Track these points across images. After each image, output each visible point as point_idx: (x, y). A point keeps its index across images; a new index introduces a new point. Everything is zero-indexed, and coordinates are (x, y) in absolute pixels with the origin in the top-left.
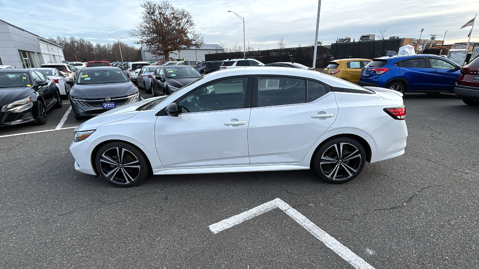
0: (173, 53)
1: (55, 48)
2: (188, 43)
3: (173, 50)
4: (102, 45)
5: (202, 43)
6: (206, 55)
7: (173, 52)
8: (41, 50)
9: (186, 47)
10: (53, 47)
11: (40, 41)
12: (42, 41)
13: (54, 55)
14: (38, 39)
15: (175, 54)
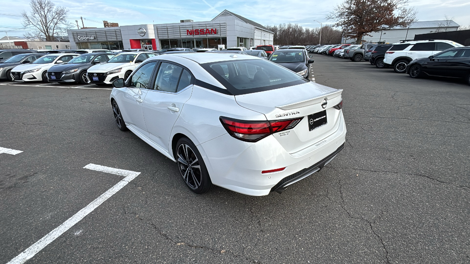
0: (368, 35)
1: (267, 34)
2: (392, 22)
3: (367, 32)
4: (311, 29)
5: (413, 20)
6: (416, 35)
7: (367, 33)
8: (255, 37)
9: (388, 26)
10: (265, 34)
11: (256, 29)
12: (257, 29)
13: (264, 40)
14: (255, 28)
15: (370, 36)
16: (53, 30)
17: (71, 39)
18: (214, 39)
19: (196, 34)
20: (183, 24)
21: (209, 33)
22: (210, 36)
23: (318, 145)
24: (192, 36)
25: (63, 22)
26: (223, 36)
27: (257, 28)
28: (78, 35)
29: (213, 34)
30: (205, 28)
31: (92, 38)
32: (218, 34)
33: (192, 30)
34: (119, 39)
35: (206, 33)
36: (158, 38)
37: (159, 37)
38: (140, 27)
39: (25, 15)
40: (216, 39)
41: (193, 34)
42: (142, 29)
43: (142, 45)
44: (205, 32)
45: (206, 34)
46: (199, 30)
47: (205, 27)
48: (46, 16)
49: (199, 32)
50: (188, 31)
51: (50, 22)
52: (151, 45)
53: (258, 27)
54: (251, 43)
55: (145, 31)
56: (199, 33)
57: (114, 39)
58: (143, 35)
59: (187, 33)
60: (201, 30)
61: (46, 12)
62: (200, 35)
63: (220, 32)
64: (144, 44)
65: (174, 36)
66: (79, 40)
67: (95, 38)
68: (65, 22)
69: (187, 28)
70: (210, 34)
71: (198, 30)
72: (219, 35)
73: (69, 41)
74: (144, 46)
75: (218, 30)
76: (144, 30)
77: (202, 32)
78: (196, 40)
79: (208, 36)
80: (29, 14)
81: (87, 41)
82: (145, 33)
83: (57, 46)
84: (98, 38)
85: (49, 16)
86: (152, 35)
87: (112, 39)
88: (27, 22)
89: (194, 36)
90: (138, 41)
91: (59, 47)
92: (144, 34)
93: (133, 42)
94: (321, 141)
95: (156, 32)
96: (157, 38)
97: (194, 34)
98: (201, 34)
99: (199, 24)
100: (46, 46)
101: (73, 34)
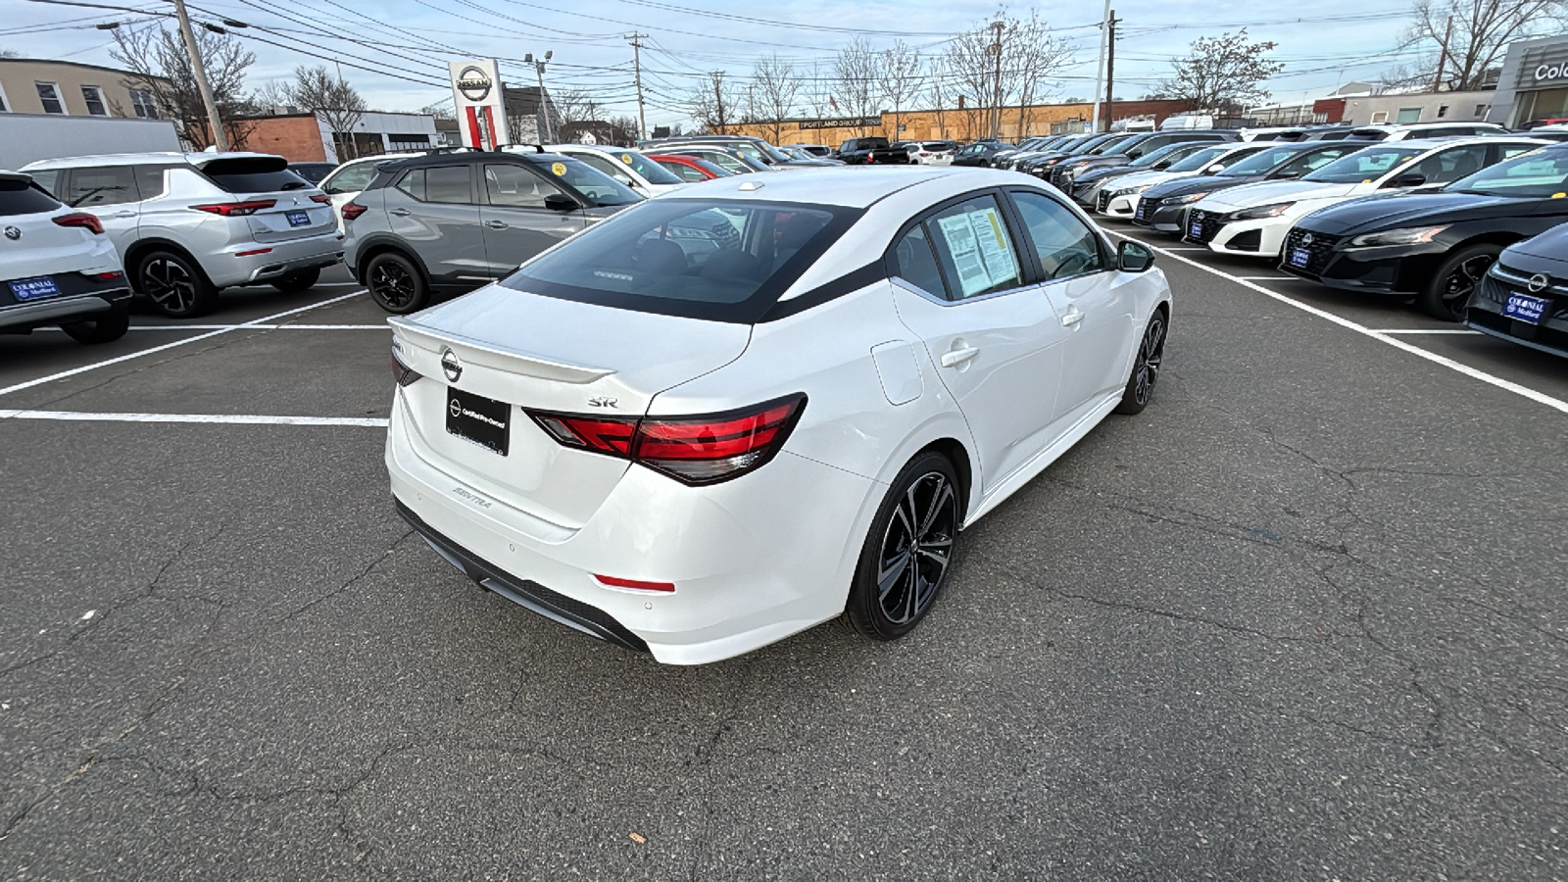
16: (1498, 46)
17: (1506, 84)
23: (464, 493)
28: (1542, 62)
51: (1500, 20)
66: (1536, 81)
83: (1443, 109)
91: (1446, 112)
94: (475, 490)
100: (1401, 110)
101: (1527, 56)
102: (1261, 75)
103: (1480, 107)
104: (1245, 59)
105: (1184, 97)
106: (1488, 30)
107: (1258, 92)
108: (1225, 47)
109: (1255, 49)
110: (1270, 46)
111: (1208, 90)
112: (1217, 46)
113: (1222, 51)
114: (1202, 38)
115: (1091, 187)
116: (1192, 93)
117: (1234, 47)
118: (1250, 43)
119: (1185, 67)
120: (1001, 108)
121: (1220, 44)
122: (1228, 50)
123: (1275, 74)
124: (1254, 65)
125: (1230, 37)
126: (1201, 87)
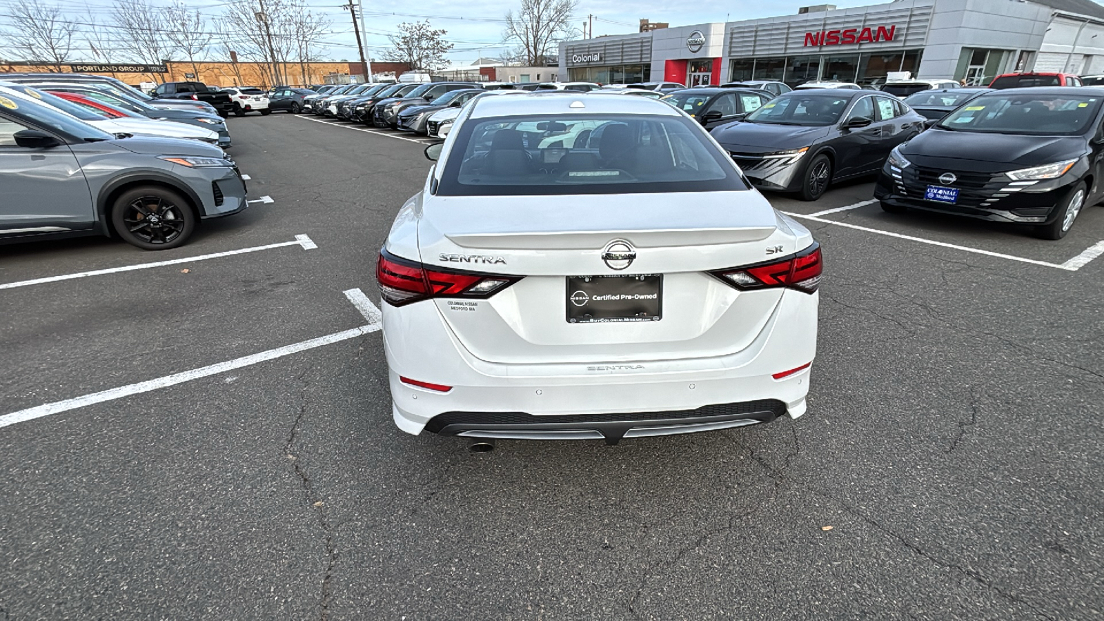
8: (1042, 44)
10: (1098, 33)
11: (1058, 19)
12: (1062, 19)
13: (1085, 56)
14: (1053, 15)
16: (545, 43)
17: (562, 62)
18: (881, 56)
19: (829, 44)
20: (805, 16)
21: (870, 39)
22: (868, 47)
24: (817, 49)
25: (564, 26)
26: (912, 45)
27: (1060, 16)
28: (573, 53)
29: (881, 42)
30: (859, 27)
31: (596, 58)
32: (895, 41)
33: (821, 33)
34: (646, 60)
35: (861, 38)
36: (730, 56)
37: (732, 54)
38: (694, 31)
39: (509, 19)
40: (887, 54)
41: (822, 44)
42: (696, 36)
43: (688, 73)
44: (857, 35)
45: (858, 42)
46: (842, 31)
47: (861, 24)
48: (539, 17)
49: (840, 36)
50: (809, 35)
51: (543, 29)
52: (710, 74)
53: (1063, 12)
54: (1021, 65)
55: (704, 40)
56: (837, 42)
57: (635, 59)
58: (696, 50)
59: (804, 41)
60: (846, 31)
61: (541, 9)
62: (840, 45)
63: (906, 35)
64: (695, 71)
65: (769, 50)
66: (573, 63)
67: (601, 58)
68: (567, 27)
69: (807, 29)
70: (871, 41)
71: (839, 32)
72: (902, 44)
73: (557, 66)
74: (693, 74)
75: (899, 29)
76: (703, 37)
77: (849, 36)
78: (825, 60)
79: (863, 47)
80: (515, 17)
81: (586, 64)
82: (701, 44)
83: (538, 76)
84: (607, 59)
85: (545, 18)
86: (715, 49)
87: (631, 59)
88: (509, 31)
89: (824, 49)
90: (683, 63)
91: (541, 77)
92: (699, 46)
93: (672, 66)
95: (729, 41)
96: (727, 54)
97: (825, 44)
98: (844, 43)
99: (848, 15)
100: (521, 75)
101: (567, 50)
102: (443, 50)
103: (553, 75)
104: (433, 39)
105: (402, 61)
106: (539, 34)
107: (444, 60)
108: (419, 30)
109: (435, 33)
110: (444, 32)
111: (416, 58)
112: (414, 29)
113: (418, 32)
114: (404, 23)
115: (415, 120)
116: (406, 58)
117: (425, 31)
118: (432, 29)
119: (397, 40)
120: (285, 63)
121: (416, 28)
122: (421, 32)
123: (450, 50)
124: (438, 43)
125: (421, 24)
126: (410, 55)
